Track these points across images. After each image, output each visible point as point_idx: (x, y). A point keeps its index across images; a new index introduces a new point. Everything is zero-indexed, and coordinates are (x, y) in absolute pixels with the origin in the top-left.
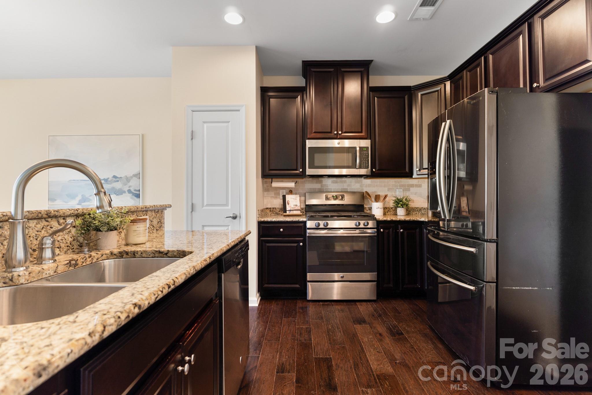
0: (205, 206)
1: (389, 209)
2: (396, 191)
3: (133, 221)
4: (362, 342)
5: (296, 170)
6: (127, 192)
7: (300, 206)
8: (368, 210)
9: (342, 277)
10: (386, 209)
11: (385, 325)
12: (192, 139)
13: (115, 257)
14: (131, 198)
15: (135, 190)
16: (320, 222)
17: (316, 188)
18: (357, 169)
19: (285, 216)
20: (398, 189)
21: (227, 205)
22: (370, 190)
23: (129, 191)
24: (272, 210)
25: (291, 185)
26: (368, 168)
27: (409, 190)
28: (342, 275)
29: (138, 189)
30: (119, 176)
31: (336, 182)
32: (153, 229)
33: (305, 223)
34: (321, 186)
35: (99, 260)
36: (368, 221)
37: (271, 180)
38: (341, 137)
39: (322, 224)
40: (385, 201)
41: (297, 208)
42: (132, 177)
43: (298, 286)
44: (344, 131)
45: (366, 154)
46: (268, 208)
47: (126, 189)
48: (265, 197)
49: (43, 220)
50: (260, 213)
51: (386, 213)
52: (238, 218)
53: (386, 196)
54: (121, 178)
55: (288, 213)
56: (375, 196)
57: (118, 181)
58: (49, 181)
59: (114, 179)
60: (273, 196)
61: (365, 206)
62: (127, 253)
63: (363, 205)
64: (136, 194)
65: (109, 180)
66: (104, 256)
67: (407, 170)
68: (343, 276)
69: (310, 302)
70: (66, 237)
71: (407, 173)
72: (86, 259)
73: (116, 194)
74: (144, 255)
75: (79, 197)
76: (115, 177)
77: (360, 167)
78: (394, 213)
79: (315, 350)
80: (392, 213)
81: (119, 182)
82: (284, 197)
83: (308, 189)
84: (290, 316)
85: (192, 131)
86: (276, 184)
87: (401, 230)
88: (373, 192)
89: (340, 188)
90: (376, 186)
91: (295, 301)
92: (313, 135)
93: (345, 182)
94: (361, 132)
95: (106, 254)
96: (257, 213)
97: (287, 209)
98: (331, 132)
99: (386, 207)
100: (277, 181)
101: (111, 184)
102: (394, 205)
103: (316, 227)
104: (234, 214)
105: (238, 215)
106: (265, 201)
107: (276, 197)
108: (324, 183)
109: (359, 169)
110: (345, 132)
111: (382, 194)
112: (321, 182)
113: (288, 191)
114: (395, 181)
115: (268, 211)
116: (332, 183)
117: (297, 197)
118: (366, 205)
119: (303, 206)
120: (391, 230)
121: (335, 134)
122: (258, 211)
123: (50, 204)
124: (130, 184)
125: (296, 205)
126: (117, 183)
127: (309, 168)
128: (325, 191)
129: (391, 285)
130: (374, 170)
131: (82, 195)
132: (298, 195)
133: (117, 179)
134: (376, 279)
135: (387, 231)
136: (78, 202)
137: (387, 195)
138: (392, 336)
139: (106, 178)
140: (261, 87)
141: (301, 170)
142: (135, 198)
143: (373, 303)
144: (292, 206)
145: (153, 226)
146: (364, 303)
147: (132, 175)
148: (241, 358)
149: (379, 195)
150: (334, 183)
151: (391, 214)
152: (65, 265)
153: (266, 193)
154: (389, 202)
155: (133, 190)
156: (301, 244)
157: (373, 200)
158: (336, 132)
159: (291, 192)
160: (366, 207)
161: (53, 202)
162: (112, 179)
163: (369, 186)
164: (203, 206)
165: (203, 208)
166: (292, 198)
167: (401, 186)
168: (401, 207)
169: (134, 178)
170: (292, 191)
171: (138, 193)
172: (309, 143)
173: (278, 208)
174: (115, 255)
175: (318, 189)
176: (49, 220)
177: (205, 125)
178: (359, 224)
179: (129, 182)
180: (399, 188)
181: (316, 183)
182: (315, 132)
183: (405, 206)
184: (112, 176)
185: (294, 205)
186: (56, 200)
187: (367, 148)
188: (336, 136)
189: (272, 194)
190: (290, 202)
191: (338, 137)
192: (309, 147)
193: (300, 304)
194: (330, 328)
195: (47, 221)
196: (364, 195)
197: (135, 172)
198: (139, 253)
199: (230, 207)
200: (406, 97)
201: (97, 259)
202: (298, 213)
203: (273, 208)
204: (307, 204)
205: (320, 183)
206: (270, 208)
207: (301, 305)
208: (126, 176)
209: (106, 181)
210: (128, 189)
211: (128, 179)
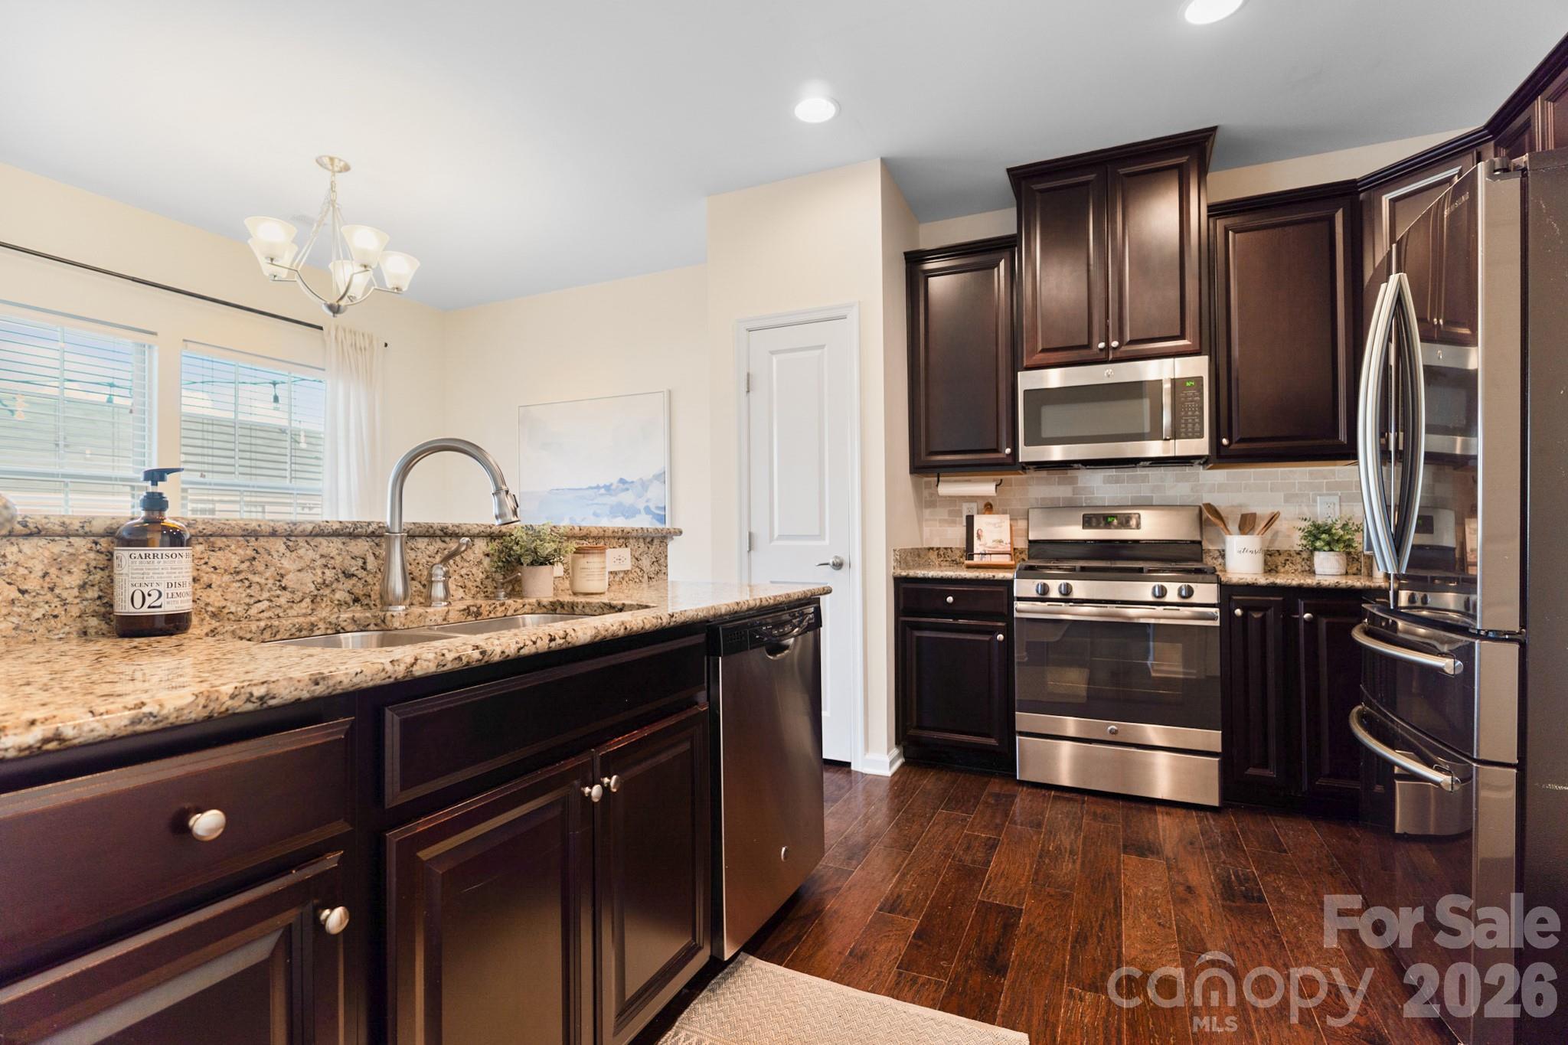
0: (777, 539)
1: (1290, 555)
2: (1315, 501)
3: (579, 551)
4: (1126, 895)
5: (996, 451)
6: (642, 511)
7: (1011, 543)
8: (1216, 559)
9: (1114, 732)
10: (1277, 554)
11: (1218, 870)
12: (748, 391)
13: (545, 610)
15: (658, 508)
16: (1048, 582)
17: (1059, 498)
18: (1166, 440)
19: (969, 567)
20: (1320, 495)
21: (820, 536)
22: (1220, 501)
23: (647, 510)
24: (943, 554)
25: (985, 488)
26: (1201, 436)
28: (1114, 727)
29: (662, 505)
30: (630, 480)
31: (1117, 481)
32: (640, 574)
33: (1009, 584)
34: (1073, 491)
35: (518, 612)
36: (1191, 584)
37: (936, 479)
38: (1118, 354)
39: (1055, 587)
40: (1276, 533)
41: (1001, 548)
42: (651, 481)
43: (993, 742)
44: (1128, 339)
45: (1196, 398)
46: (932, 549)
47: (641, 506)
48: (927, 520)
49: (438, 539)
50: (898, 557)
51: (1280, 567)
52: (845, 568)
53: (1273, 518)
54: (632, 482)
55: (977, 560)
56: (1240, 516)
57: (627, 489)
59: (621, 485)
60: (946, 517)
61: (1206, 545)
62: (562, 605)
63: (1200, 543)
64: (658, 515)
65: (613, 487)
66: (527, 607)
67: (1343, 437)
68: (1116, 731)
69: (1023, 786)
70: (474, 570)
71: (1342, 445)
72: (495, 607)
73: (624, 516)
74: (587, 610)
76: (622, 481)
77: (1175, 435)
78: (1307, 568)
79: (989, 887)
80: (1299, 567)
81: (630, 492)
82: (970, 520)
83: (1037, 499)
84: (960, 808)
85: (748, 375)
86: (949, 488)
87: (1307, 616)
88: (1233, 506)
89: (1130, 495)
90: (1245, 489)
91: (986, 779)
92: (1039, 358)
94: (1182, 337)
95: (530, 604)
96: (893, 558)
97: (975, 551)
98: (1088, 346)
99: (1278, 551)
100: (955, 481)
101: (615, 496)
102: (1304, 542)
103: (1038, 596)
104: (836, 557)
105: (846, 560)
106: (926, 530)
107: (954, 522)
108: (1080, 484)
109: (1172, 441)
110: (1132, 342)
111: (1263, 511)
112: (1073, 481)
113: (982, 506)
114: (1311, 473)
115: (933, 556)
116: (1104, 483)
117: (1004, 521)
118: (1211, 542)
119: (1022, 544)
120: (1270, 612)
121: (1101, 350)
122: (892, 553)
124: (649, 495)
125: (1001, 542)
126: (625, 493)
127: (1028, 443)
128: (1084, 505)
129: (1270, 773)
130: (1225, 441)
131: (570, 519)
132: (1008, 516)
133: (626, 486)
134: (1219, 750)
135: (1257, 615)
137: (1278, 513)
138: (1224, 899)
139: (608, 484)
140: (906, 254)
141: (1008, 451)
143: (1208, 813)
144: (990, 544)
145: (641, 570)
146: (1181, 812)
147: (651, 477)
148: (784, 849)
149: (1254, 515)
150: (1110, 483)
151: (1296, 570)
152: (460, 611)
153: (927, 512)
154: (1289, 536)
155: (652, 509)
156: (1000, 637)
157: (1233, 527)
158: (1102, 345)
159: (989, 508)
160: (1211, 548)
162: (618, 487)
163: (1221, 488)
164: (771, 539)
165: (772, 544)
166: (989, 523)
167: (1332, 488)
168: (1326, 548)
169: (656, 483)
170: (991, 505)
171: (662, 513)
172: (1027, 381)
173: (957, 548)
174: (544, 606)
175: (1064, 498)
176: (447, 539)
177: (775, 359)
178: (1163, 592)
179: (646, 491)
180: (1325, 492)
181: (1059, 484)
182: (1044, 351)
183: (1342, 545)
184: (618, 479)
185: (994, 541)
187: (1199, 380)
188: (1103, 356)
189: (943, 513)
190: (984, 534)
191: (1111, 357)
192: (1025, 391)
193: (996, 786)
194: (1051, 848)
195: (444, 541)
196: (1204, 517)
197: (657, 469)
198: (580, 607)
199: (827, 542)
200: (1339, 217)
201: (515, 611)
202: (1005, 560)
203: (946, 549)
204: (1031, 538)
205: (1070, 483)
206: (938, 549)
207: (996, 789)
208: (641, 479)
209: (608, 488)
210: (645, 504)
211: (645, 485)
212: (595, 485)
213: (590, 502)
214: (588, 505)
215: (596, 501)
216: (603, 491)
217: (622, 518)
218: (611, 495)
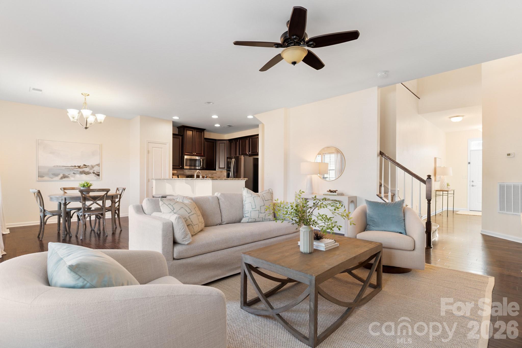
5: (179, 166)
6: (92, 173)
12: (148, 154)
14: (95, 176)
15: (97, 172)
17: (182, 173)
23: (94, 173)
27: (213, 175)
30: (87, 165)
42: (95, 166)
47: (92, 171)
54: (88, 166)
57: (87, 167)
58: (38, 166)
59: (84, 166)
64: (97, 174)
71: (214, 169)
73: (85, 174)
75: (61, 175)
76: (84, 165)
81: (88, 168)
83: (179, 173)
85: (148, 151)
92: (187, 154)
93: (192, 171)
94: (202, 154)
98: (192, 153)
101: (82, 169)
108: (184, 171)
110: (197, 154)
123: (39, 179)
124: (94, 169)
126: (86, 168)
127: (185, 166)
128: (185, 175)
130: (205, 167)
131: (63, 174)
133: (86, 166)
136: (60, 178)
139: (79, 165)
141: (181, 166)
142: (97, 176)
147: (95, 165)
155: (95, 172)
158: (194, 153)
161: (42, 178)
162: (83, 167)
169: (97, 166)
171: (99, 174)
172: (186, 157)
177: (151, 148)
179: (93, 168)
184: (83, 164)
186: (44, 177)
187: (204, 160)
191: (194, 155)
197: (97, 163)
200: (215, 143)
208: (92, 165)
209: (79, 167)
210: (93, 171)
211: (93, 167)
212: (74, 165)
213: (72, 170)
214: (71, 171)
215: (74, 170)
216: (77, 167)
217: (85, 175)
218: (80, 168)
